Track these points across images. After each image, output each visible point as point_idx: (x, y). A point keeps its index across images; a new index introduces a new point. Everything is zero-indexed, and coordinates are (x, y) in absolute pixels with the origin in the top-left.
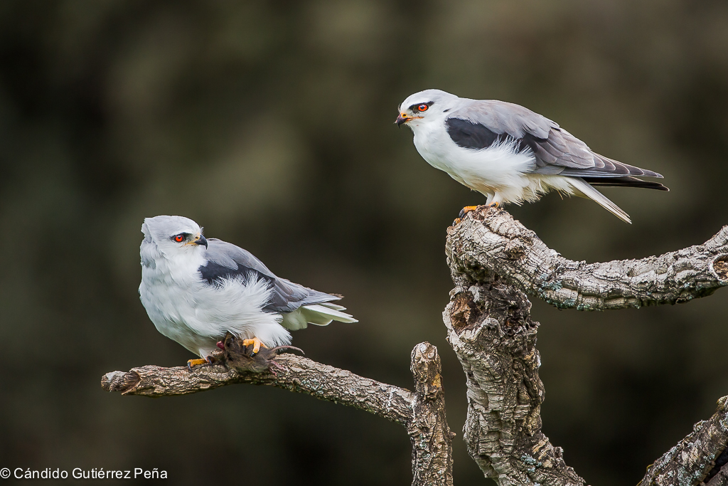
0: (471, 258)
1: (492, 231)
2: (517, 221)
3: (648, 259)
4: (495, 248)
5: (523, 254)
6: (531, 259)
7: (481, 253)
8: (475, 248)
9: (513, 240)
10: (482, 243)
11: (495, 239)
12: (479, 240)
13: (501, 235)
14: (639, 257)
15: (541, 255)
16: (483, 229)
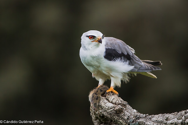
0: (101, 113)
1: (109, 101)
2: (120, 98)
3: (174, 113)
4: (111, 109)
5: (122, 111)
6: (126, 113)
7: (105, 111)
8: (102, 109)
9: (118, 106)
10: (105, 107)
11: (111, 105)
12: (104, 106)
13: (113, 103)
14: (170, 113)
15: (130, 112)
16: (106, 101)
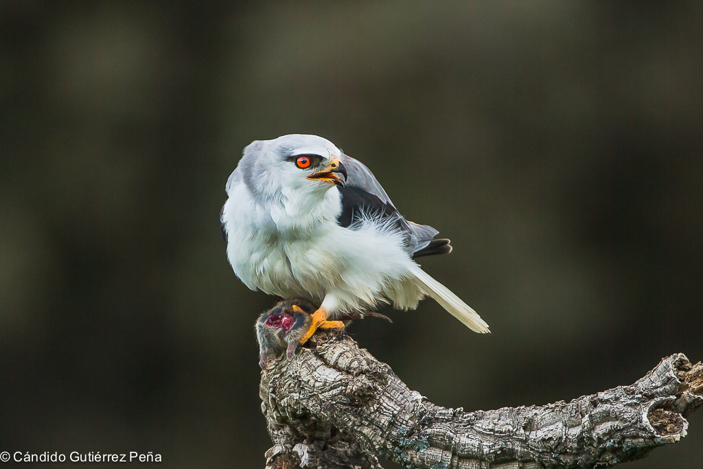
0: (297, 402)
1: (326, 363)
2: (364, 350)
3: (553, 405)
4: (332, 389)
5: (373, 397)
6: (385, 405)
7: (311, 396)
8: (303, 388)
9: (359, 378)
10: (312, 381)
11: (331, 375)
12: (309, 377)
13: (339, 370)
14: (540, 403)
15: (399, 399)
16: (314, 361)
